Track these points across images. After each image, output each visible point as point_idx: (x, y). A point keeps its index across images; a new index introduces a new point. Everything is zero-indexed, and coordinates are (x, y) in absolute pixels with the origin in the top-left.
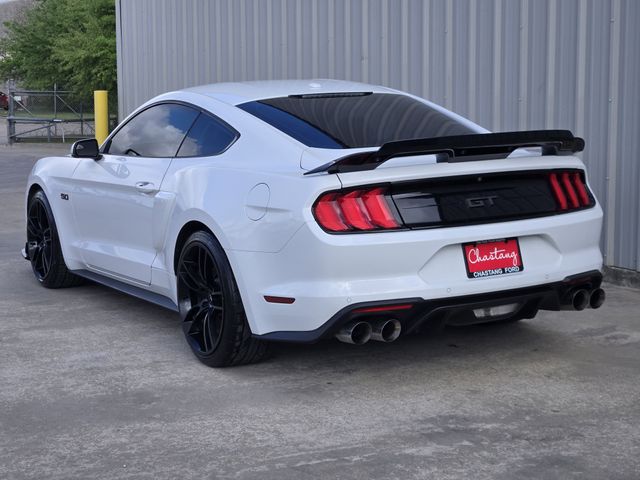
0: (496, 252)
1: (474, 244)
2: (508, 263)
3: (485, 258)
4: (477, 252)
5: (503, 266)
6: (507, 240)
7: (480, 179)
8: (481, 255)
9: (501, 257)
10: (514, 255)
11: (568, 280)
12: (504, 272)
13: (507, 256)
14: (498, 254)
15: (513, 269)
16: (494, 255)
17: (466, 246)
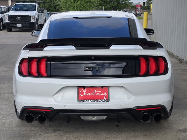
0: (95, 92)
1: (84, 87)
2: (102, 98)
3: (89, 94)
4: (85, 91)
5: (98, 99)
6: (103, 87)
7: (93, 58)
8: (87, 93)
9: (98, 94)
10: (105, 94)
11: (136, 108)
12: (97, 101)
13: (101, 94)
14: (96, 93)
15: (103, 100)
16: (94, 93)
17: (79, 88)
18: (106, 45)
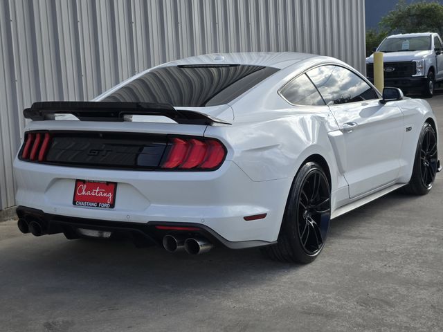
0: (97, 190)
1: (84, 182)
2: (104, 200)
3: (89, 193)
4: (84, 187)
5: (99, 202)
6: (108, 183)
8: (86, 191)
9: (101, 194)
10: (110, 195)
12: (98, 206)
13: (105, 195)
14: (99, 192)
15: (105, 205)
16: (95, 192)
17: (78, 182)
18: (112, 115)
